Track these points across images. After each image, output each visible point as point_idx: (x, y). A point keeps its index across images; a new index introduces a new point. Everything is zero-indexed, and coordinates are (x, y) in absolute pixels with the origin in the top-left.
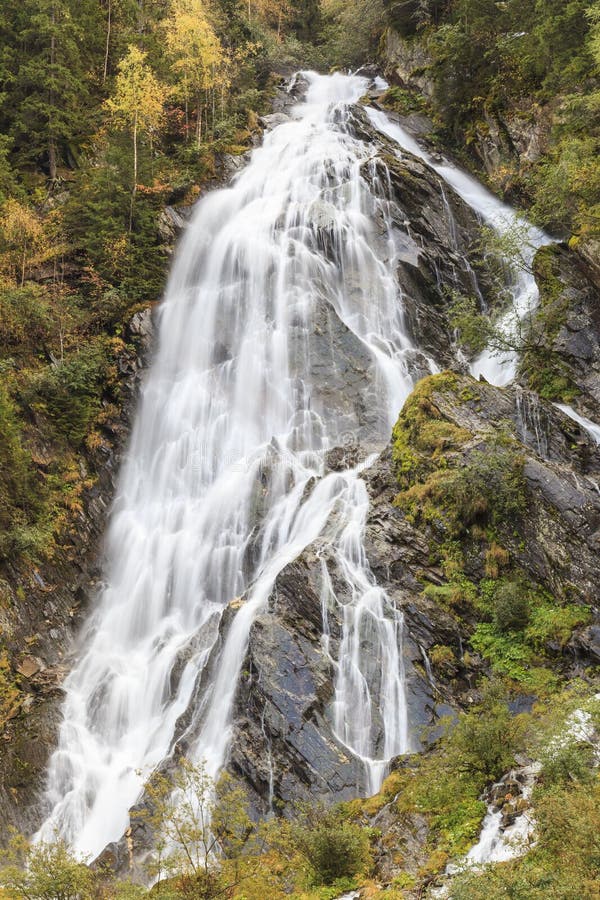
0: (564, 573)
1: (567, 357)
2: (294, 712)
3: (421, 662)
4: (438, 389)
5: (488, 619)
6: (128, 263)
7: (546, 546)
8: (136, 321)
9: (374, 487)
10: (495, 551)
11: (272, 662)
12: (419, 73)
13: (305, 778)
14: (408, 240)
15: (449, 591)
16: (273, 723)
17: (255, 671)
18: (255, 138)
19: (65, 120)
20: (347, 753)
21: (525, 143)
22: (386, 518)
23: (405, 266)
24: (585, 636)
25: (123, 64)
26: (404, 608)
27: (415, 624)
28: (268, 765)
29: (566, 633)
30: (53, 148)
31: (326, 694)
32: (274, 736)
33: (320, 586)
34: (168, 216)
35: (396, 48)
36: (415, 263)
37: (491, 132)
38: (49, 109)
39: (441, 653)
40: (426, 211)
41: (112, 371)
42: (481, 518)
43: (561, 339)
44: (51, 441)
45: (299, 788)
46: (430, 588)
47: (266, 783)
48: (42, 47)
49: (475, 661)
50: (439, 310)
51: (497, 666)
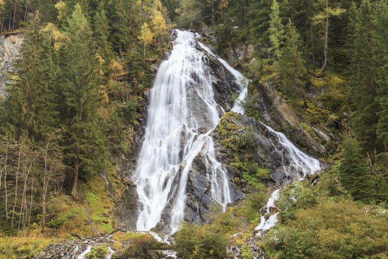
0: (264, 161)
1: (258, 109)
2: (202, 192)
3: (232, 181)
4: (231, 116)
5: (246, 171)
6: (144, 78)
7: (260, 155)
8: (145, 93)
9: (214, 138)
10: (247, 155)
11: (195, 180)
12: (211, 34)
13: (207, 208)
14: (214, 77)
15: (237, 164)
16: (197, 195)
17: (191, 182)
18: (171, 47)
19: (124, 39)
20: (216, 202)
21: (240, 55)
22: (218, 146)
23: (214, 84)
24: (271, 176)
25: (143, 27)
26: (227, 168)
27: (230, 172)
28: (196, 204)
29: (266, 175)
30: (121, 46)
31: (209, 188)
32: (197, 198)
33: (205, 162)
34: (153, 66)
35: (205, 27)
36: (216, 83)
37: (231, 51)
38: (120, 36)
39: (237, 179)
40: (218, 70)
41: (140, 105)
42: (244, 147)
43: (257, 105)
44: (125, 122)
45: (205, 210)
46: (232, 163)
47: (197, 209)
48: (117, 20)
49: (244, 181)
50: (222, 95)
51: (250, 182)
